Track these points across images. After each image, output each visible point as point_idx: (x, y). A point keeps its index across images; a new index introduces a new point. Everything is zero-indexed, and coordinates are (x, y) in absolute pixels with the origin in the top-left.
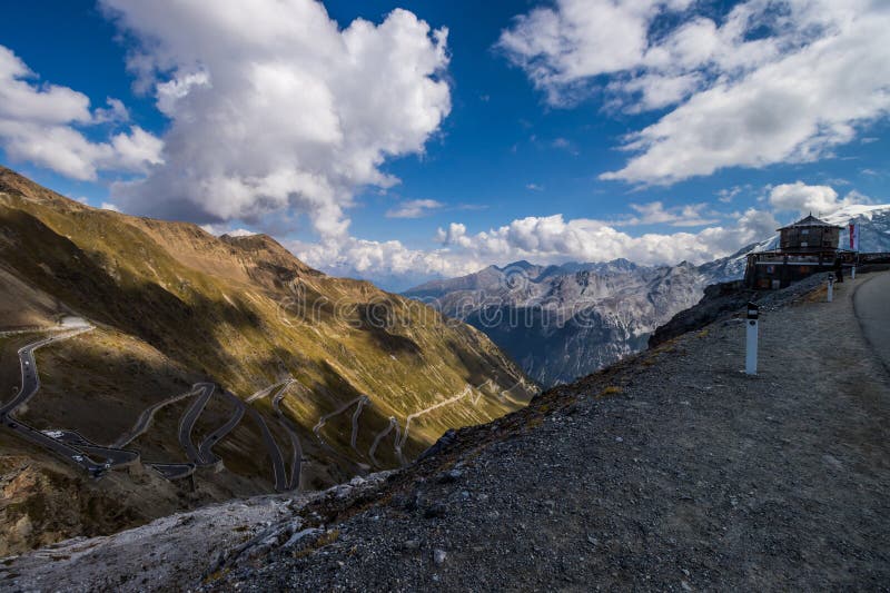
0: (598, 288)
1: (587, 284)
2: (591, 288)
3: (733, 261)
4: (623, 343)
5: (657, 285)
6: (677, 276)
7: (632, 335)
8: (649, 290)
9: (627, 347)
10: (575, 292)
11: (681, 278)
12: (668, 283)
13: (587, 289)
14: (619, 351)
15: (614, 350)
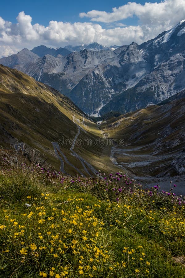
0: (93, 59)
1: (87, 57)
2: (89, 59)
3: (156, 41)
4: (110, 89)
5: (123, 56)
6: (132, 50)
7: (115, 84)
8: (119, 59)
9: (113, 90)
10: (81, 62)
11: (134, 51)
12: (128, 54)
13: (87, 60)
14: (109, 93)
15: (107, 92)
